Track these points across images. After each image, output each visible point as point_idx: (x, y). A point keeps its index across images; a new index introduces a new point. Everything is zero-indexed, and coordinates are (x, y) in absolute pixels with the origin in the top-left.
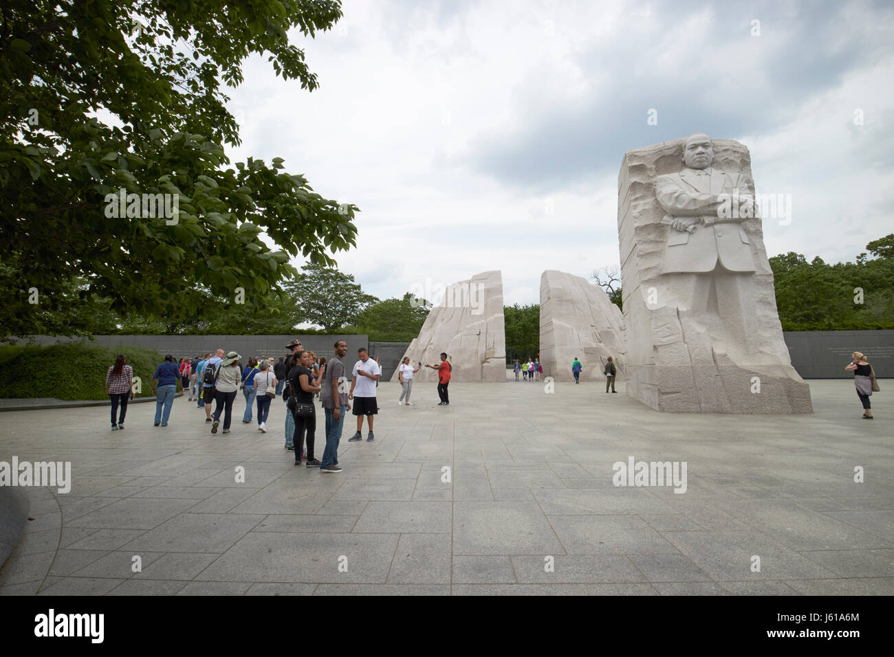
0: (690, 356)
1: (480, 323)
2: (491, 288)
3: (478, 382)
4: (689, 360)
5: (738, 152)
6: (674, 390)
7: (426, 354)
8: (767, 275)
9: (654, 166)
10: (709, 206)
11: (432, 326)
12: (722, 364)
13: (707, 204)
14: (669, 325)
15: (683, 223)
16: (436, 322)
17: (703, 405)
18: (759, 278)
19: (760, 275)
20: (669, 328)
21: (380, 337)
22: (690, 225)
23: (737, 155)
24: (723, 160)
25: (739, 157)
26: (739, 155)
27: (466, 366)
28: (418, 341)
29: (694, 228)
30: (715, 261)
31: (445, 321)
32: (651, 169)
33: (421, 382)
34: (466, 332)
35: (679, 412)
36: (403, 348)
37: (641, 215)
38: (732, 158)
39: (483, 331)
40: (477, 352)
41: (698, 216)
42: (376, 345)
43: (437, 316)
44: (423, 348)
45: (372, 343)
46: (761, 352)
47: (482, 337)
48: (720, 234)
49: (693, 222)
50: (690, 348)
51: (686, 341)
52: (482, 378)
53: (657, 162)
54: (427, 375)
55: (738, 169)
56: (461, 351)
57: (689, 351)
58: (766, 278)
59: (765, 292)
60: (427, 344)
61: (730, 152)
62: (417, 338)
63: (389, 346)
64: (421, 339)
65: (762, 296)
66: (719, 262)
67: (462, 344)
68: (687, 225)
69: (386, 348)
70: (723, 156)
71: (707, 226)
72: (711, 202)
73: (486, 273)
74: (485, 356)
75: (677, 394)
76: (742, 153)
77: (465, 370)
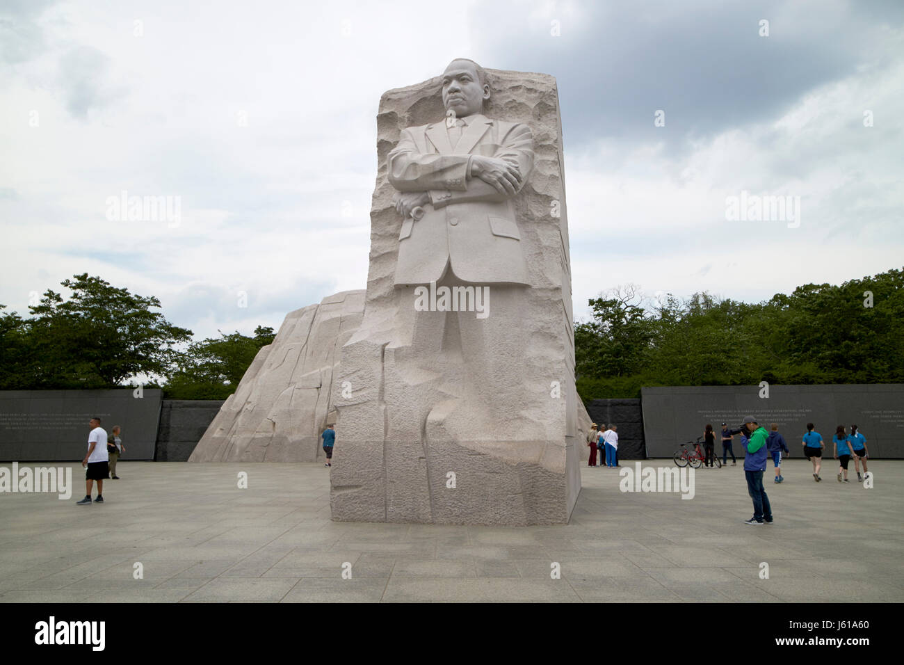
0: (386, 423)
1: (323, 369)
2: (346, 317)
3: (311, 461)
4: (382, 431)
5: (536, 91)
6: (351, 482)
7: (240, 418)
8: (551, 290)
9: (407, 115)
10: (435, 174)
11: (254, 377)
12: (433, 439)
13: (432, 171)
14: (362, 373)
15: (404, 204)
16: (262, 368)
17: (390, 508)
18: (540, 294)
19: (541, 289)
20: (361, 378)
21: (185, 393)
22: (414, 206)
23: (533, 95)
24: (507, 103)
25: (536, 99)
26: (537, 95)
27: (295, 437)
28: (235, 396)
29: (419, 212)
30: (444, 265)
31: (273, 366)
32: (402, 120)
33: (226, 461)
34: (299, 385)
35: (353, 520)
36: (214, 409)
37: (382, 193)
38: (522, 100)
39: (326, 382)
40: (313, 416)
41: (426, 191)
42: (173, 405)
43: (265, 359)
44: (237, 409)
45: (167, 402)
46: (521, 418)
47: (324, 392)
48: (454, 221)
49: (418, 201)
50: (389, 411)
51: (386, 398)
52: (317, 456)
53: (413, 109)
54: (237, 451)
55: (530, 118)
56: (289, 414)
57: (386, 417)
58: (550, 294)
59: (547, 318)
60: (244, 401)
61: (521, 91)
62: (233, 393)
63: (195, 406)
64: (238, 395)
65: (542, 324)
66: (449, 267)
67: (293, 403)
68: (409, 207)
69: (190, 409)
70: (508, 97)
71: (438, 207)
72: (438, 167)
73: (342, 293)
74: (326, 421)
75: (356, 490)
76: (541, 92)
77: (294, 443)
